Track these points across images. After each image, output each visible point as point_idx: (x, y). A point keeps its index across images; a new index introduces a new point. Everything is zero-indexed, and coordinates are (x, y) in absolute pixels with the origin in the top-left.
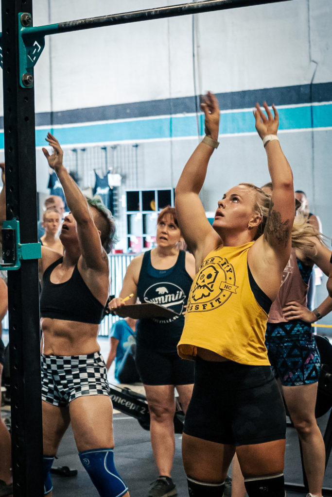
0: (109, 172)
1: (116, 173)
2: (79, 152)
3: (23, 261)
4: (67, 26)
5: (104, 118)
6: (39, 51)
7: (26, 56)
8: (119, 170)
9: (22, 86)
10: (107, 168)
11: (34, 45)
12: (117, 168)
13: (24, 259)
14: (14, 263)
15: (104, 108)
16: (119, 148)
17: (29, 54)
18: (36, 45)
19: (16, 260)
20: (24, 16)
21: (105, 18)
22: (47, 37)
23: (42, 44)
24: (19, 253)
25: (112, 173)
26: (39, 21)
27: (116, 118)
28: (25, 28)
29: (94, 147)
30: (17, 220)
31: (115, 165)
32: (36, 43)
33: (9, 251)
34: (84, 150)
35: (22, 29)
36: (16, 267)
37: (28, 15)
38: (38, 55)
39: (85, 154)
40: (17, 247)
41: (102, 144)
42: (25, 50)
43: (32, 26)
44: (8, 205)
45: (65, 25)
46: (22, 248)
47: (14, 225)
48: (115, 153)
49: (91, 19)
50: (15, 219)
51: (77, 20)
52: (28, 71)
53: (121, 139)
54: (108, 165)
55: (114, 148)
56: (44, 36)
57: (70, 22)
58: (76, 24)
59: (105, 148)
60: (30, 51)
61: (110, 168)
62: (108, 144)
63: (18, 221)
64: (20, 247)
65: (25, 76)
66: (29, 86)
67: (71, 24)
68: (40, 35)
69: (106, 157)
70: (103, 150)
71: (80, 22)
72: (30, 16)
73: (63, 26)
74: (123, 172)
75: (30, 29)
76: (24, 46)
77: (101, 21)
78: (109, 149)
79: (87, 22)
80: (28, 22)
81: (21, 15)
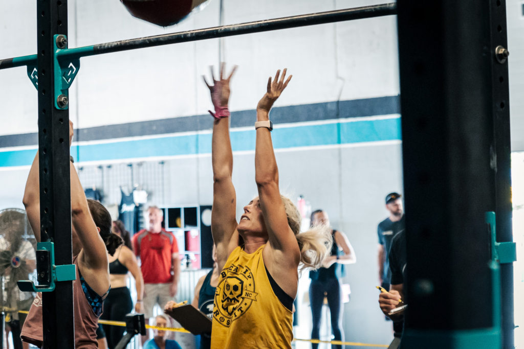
0: (135, 189)
1: (142, 190)
2: (105, 169)
3: (57, 283)
4: (102, 47)
5: (130, 134)
6: (74, 72)
7: (61, 78)
8: (145, 187)
9: (58, 108)
10: (132, 185)
11: (69, 67)
12: (143, 185)
13: (59, 280)
14: (49, 285)
15: (130, 125)
16: (144, 165)
17: (64, 76)
18: (71, 67)
19: (50, 281)
20: (59, 38)
21: (140, 40)
22: (83, 60)
23: (77, 65)
24: (53, 275)
25: (139, 190)
26: (74, 43)
27: (142, 134)
28: (60, 50)
29: (120, 164)
30: (52, 241)
31: (141, 182)
32: (71, 64)
33: (44, 272)
34: (109, 167)
35: (58, 51)
36: (51, 289)
37: (62, 37)
38: (73, 77)
39: (111, 171)
40: (52, 268)
41: (128, 161)
42: (60, 71)
43: (67, 48)
44: (43, 226)
45: (100, 47)
46: (57, 270)
47: (49, 246)
48: (141, 170)
49: (127, 41)
50: (49, 241)
51: (113, 42)
52: (63, 93)
53: (147, 156)
54: (134, 181)
55: (140, 164)
56: (79, 58)
57: (106, 44)
58: (111, 46)
59: (130, 165)
60: (65, 73)
61: (136, 185)
62: (134, 160)
63: (53, 243)
64: (54, 269)
65: (60, 97)
66: (64, 108)
67: (106, 46)
68: (75, 57)
69: (132, 174)
70: (129, 168)
71: (116, 44)
72: (65, 38)
73: (98, 48)
74: (150, 189)
75: (65, 51)
76: (59, 67)
77: (137, 43)
78: (135, 166)
79: (123, 44)
80: (63, 44)
81: (56, 37)
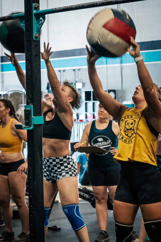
0: (76, 82)
1: (80, 82)
2: (62, 72)
3: (35, 125)
4: (56, 10)
5: (74, 55)
6: (42, 22)
7: (36, 25)
8: (81, 81)
9: (35, 39)
10: (75, 80)
11: (40, 19)
12: (80, 80)
14: (30, 126)
15: (74, 50)
16: (81, 70)
17: (38, 24)
18: (41, 19)
19: (31, 124)
20: (35, 5)
21: (75, 6)
22: (46, 16)
23: (44, 19)
24: (32, 121)
25: (78, 82)
26: (43, 7)
27: (80, 55)
28: (36, 11)
29: (69, 70)
30: (32, 105)
31: (80, 78)
32: (41, 18)
33: (28, 120)
34: (64, 71)
35: (34, 11)
36: (31, 128)
37: (37, 4)
38: (42, 24)
39: (65, 73)
40: (32, 118)
41: (73, 68)
42: (36, 21)
43: (39, 10)
44: (27, 97)
45: (55, 9)
47: (30, 107)
48: (79, 72)
49: (68, 7)
50: (30, 104)
51: (61, 7)
52: (37, 32)
53: (82, 66)
54: (76, 78)
55: (79, 70)
57: (58, 8)
58: (61, 9)
59: (74, 70)
60: (38, 22)
61: (77, 80)
62: (76, 68)
63: (32, 106)
64: (33, 118)
65: (36, 34)
66: (38, 39)
67: (58, 9)
68: (43, 14)
69: (75, 75)
70: (74, 71)
71: (63, 8)
72: (38, 5)
73: (54, 10)
74: (83, 82)
75: (38, 11)
76: (35, 20)
77: (73, 7)
78: (76, 71)
79: (66, 8)
80: (37, 8)
81: (34, 4)
